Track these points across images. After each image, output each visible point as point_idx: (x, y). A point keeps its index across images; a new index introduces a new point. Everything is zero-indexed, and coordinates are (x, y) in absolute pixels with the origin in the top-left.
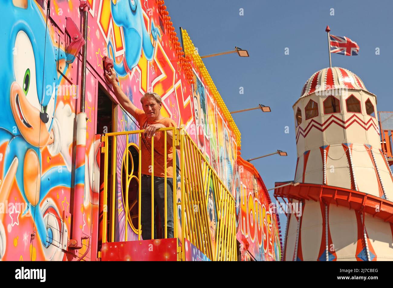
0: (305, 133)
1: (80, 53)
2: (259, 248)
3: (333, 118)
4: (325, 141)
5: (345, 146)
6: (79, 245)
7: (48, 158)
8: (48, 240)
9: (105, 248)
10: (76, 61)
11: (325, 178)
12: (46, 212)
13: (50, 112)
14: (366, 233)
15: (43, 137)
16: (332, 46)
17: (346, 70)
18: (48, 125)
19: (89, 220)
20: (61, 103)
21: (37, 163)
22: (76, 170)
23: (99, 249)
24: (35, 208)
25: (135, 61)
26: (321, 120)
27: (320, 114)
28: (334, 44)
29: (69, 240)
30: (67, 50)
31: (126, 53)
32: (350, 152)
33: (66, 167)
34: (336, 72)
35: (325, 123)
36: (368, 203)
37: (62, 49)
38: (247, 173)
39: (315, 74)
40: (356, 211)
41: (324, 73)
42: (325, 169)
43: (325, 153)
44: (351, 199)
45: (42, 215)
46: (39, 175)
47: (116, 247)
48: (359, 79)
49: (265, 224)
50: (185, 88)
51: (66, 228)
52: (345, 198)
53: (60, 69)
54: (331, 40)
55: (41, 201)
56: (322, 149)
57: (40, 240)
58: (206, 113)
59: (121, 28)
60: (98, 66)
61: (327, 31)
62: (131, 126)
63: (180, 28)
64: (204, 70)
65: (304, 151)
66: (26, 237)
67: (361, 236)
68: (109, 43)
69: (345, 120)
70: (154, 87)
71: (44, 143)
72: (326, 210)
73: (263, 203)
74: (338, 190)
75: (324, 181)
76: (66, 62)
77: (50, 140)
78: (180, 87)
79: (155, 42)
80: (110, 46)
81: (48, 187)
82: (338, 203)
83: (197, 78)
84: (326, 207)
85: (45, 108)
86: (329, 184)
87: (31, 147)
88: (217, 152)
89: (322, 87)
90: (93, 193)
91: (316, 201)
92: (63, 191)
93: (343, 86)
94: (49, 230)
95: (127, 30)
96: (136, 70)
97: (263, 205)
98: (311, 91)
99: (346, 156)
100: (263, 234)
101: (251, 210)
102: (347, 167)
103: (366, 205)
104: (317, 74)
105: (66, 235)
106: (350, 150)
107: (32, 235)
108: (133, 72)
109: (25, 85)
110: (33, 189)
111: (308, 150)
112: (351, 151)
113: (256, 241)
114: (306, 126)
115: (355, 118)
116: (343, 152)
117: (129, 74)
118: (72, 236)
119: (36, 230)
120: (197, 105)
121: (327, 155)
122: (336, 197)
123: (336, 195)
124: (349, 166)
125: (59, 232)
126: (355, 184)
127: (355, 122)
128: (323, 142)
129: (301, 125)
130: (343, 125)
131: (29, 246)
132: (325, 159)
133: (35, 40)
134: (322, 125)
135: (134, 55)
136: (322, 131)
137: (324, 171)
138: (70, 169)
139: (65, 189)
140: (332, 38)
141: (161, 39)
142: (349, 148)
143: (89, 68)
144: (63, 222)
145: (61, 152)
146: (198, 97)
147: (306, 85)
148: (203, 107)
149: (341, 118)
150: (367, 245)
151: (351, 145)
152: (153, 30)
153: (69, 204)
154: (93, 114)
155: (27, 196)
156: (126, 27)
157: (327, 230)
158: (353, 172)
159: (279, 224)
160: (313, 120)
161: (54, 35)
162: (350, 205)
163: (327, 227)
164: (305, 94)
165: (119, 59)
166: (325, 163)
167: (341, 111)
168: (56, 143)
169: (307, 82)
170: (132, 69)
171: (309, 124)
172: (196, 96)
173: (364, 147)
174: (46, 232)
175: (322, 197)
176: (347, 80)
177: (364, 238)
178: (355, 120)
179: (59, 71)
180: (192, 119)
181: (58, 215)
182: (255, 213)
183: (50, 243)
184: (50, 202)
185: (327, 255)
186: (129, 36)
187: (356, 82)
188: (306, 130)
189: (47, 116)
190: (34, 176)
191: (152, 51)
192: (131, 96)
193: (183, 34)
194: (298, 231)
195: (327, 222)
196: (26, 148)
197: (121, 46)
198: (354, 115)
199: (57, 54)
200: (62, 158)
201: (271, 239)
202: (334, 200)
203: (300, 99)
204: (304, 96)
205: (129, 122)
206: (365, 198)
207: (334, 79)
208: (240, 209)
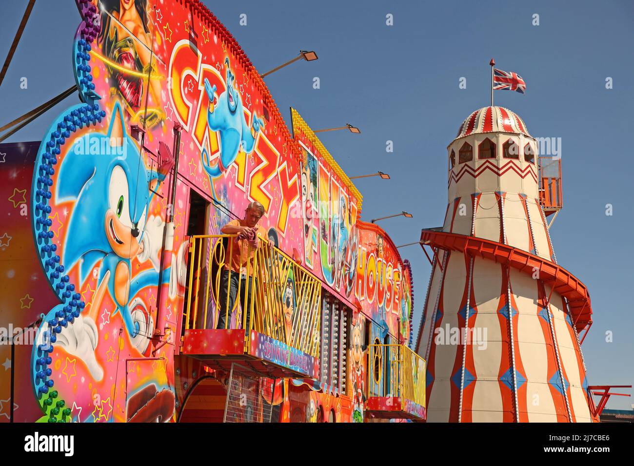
0: (457, 177)
1: (172, 169)
2: (379, 308)
3: (487, 164)
4: (477, 188)
5: (498, 195)
6: (163, 334)
7: (138, 265)
8: (135, 331)
9: (187, 333)
10: (168, 176)
11: (473, 228)
12: (135, 309)
13: (140, 227)
14: (511, 288)
15: (133, 249)
16: (495, 82)
17: (507, 111)
18: (138, 238)
19: (175, 310)
20: (152, 217)
21: (127, 271)
22: (163, 271)
23: (183, 334)
24: (124, 308)
25: (231, 159)
26: (474, 165)
27: (475, 158)
28: (497, 79)
29: (154, 329)
30: (159, 170)
31: (222, 155)
32: (502, 202)
33: (154, 269)
34: (496, 111)
35: (479, 169)
36: (514, 257)
37: (155, 170)
38: (370, 235)
39: (474, 113)
40: (502, 265)
41: (483, 112)
42: (474, 219)
43: (476, 201)
44: (497, 252)
45: (130, 312)
46: (129, 281)
47: (196, 333)
48: (520, 120)
49: (389, 283)
50: (291, 168)
51: (152, 320)
52: (490, 251)
53: (151, 189)
54: (495, 75)
55: (130, 302)
56: (473, 196)
57: (128, 332)
58: (316, 186)
59: (217, 132)
60: (191, 175)
61: (492, 64)
62: (224, 220)
63: (291, 108)
64: (318, 144)
65: (454, 198)
66: (115, 332)
67: (504, 291)
68: (204, 150)
69: (500, 167)
70: (252, 177)
71: (135, 254)
72: (472, 262)
73: (390, 261)
74: (484, 243)
75: (472, 232)
76: (158, 181)
77: (140, 250)
78: (285, 168)
79: (256, 133)
80: (204, 153)
81: (137, 289)
82: (484, 255)
83: (308, 153)
84: (472, 259)
85: (136, 225)
86: (477, 236)
87: (122, 259)
88: (329, 221)
89: (479, 129)
90: (180, 287)
91: (462, 252)
92: (150, 290)
93: (501, 129)
94: (136, 323)
95: (224, 132)
96: (233, 166)
97: (390, 263)
98: (467, 133)
99: (498, 205)
100: (386, 293)
101: (371, 271)
102: (498, 217)
103: (512, 259)
104: (476, 114)
105: (152, 326)
106: (502, 199)
107: (120, 330)
108: (229, 170)
109: (118, 210)
110: (123, 294)
111: (459, 197)
112: (504, 201)
113: (375, 301)
114: (459, 171)
115: (511, 164)
116: (496, 201)
117: (224, 172)
118: (157, 326)
119: (124, 325)
120: (306, 180)
121: (477, 204)
122: (482, 249)
123: (482, 248)
124: (499, 217)
125: (145, 324)
126: (505, 236)
127: (511, 169)
128: (475, 189)
129: (454, 169)
130: (497, 172)
131: (118, 339)
132: (475, 208)
133: (129, 170)
134: (475, 171)
135: (231, 153)
136: (475, 177)
137: (473, 220)
138: (158, 271)
139: (152, 287)
140: (496, 73)
141: (264, 128)
142: (502, 197)
143: (182, 179)
144: (150, 315)
145: (150, 258)
146: (308, 172)
147: (463, 124)
148: (314, 181)
149: (496, 165)
150: (510, 301)
151: (505, 194)
152: (256, 122)
153: (156, 300)
154: (184, 219)
155: (117, 299)
156: (222, 129)
157: (470, 283)
158: (504, 224)
159: (411, 279)
160: (466, 165)
161: (147, 160)
162: (496, 259)
163: (470, 281)
164: (461, 136)
165: (213, 162)
166: (475, 212)
167: (497, 157)
168: (146, 252)
169: (465, 122)
170: (228, 167)
171: (463, 168)
172: (305, 172)
173: (518, 196)
174: (133, 326)
175: (467, 249)
176: (507, 122)
177: (508, 294)
178: (511, 167)
179: (150, 190)
180: (298, 197)
181: (145, 310)
182: (377, 274)
183: (137, 333)
184: (139, 300)
185: (468, 309)
186: (226, 137)
187: (517, 124)
188: (458, 174)
189: (138, 231)
190: (124, 282)
191: (253, 144)
192: (226, 192)
193: (294, 114)
194: (441, 282)
195: (471, 275)
196: (118, 261)
197: (217, 149)
198: (511, 162)
199: (150, 176)
200: (151, 263)
201: (397, 297)
202: (479, 252)
203: (455, 141)
204: (459, 137)
205: (222, 216)
206: (512, 252)
207: (493, 121)
208: (356, 273)
